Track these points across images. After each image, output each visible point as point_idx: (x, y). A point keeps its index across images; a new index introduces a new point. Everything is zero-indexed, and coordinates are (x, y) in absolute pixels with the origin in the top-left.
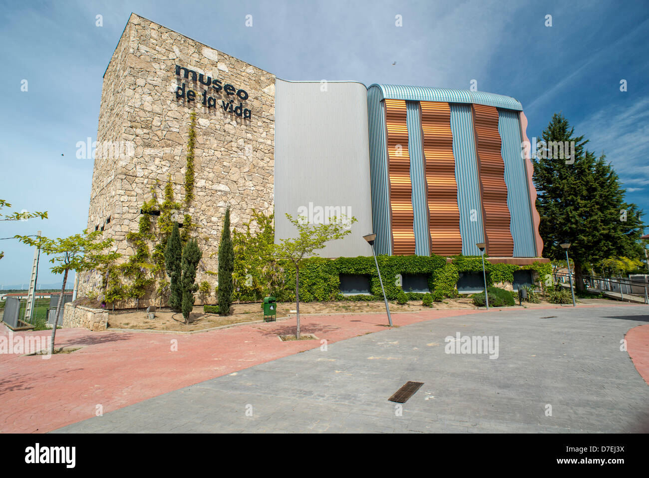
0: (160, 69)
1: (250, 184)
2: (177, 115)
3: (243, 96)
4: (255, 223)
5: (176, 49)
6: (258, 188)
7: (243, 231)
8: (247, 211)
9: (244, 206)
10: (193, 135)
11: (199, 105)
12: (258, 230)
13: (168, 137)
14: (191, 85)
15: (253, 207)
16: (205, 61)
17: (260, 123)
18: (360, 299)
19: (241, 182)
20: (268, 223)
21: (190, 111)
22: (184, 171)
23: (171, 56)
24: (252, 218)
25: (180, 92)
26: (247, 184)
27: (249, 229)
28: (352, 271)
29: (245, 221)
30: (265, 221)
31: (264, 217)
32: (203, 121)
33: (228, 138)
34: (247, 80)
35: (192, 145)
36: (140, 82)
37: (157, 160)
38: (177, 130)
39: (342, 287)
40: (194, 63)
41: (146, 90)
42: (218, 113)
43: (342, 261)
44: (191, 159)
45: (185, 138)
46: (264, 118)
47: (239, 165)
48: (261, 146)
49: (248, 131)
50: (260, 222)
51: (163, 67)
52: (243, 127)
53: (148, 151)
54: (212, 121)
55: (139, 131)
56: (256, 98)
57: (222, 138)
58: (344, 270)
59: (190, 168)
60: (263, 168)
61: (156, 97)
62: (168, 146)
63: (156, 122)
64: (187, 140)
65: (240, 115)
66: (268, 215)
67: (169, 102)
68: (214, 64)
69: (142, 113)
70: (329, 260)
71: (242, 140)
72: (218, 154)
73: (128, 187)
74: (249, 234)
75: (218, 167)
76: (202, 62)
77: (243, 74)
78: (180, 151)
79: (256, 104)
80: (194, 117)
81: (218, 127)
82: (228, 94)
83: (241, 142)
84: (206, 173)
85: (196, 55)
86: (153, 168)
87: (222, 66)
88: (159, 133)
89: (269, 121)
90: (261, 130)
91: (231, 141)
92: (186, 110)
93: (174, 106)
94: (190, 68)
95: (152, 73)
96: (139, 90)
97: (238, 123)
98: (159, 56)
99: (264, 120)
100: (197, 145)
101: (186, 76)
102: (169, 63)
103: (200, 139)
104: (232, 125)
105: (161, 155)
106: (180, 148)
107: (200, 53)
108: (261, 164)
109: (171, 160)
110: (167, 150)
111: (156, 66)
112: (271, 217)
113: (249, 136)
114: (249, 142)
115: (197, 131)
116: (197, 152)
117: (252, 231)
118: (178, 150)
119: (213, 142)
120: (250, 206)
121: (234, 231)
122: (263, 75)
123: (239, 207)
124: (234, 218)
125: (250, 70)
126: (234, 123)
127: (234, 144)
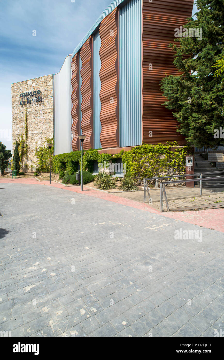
0: (18, 98)
1: (44, 127)
2: (23, 111)
3: (39, 92)
4: (46, 143)
5: (21, 88)
6: (47, 128)
7: (42, 146)
8: (44, 139)
9: (43, 137)
10: (27, 116)
11: (28, 105)
12: (47, 145)
13: (21, 120)
14: (25, 98)
15: (46, 137)
17: (47, 101)
19: (42, 128)
20: (51, 142)
22: (25, 129)
23: (20, 91)
24: (45, 141)
25: (21, 103)
27: (44, 145)
29: (43, 142)
30: (50, 141)
32: (29, 110)
33: (37, 112)
34: (42, 84)
35: (27, 120)
37: (19, 128)
38: (23, 116)
40: (25, 90)
42: (33, 104)
44: (27, 125)
46: (48, 97)
47: (40, 122)
48: (48, 110)
49: (43, 106)
50: (48, 142)
52: (41, 105)
53: (17, 126)
54: (32, 108)
56: (45, 90)
57: (35, 113)
59: (27, 128)
63: (18, 116)
64: (25, 119)
67: (20, 108)
68: (31, 86)
69: (15, 115)
71: (41, 111)
72: (34, 120)
73: (14, 138)
74: (44, 147)
75: (34, 125)
76: (28, 87)
77: (40, 83)
78: (24, 123)
79: (45, 93)
80: (27, 109)
81: (33, 110)
83: (41, 112)
84: (31, 128)
85: (26, 86)
86: (19, 131)
87: (34, 85)
88: (19, 119)
89: (51, 97)
90: (47, 103)
91: (38, 113)
92: (25, 108)
93: (22, 109)
94: (25, 92)
95: (16, 101)
99: (49, 98)
102: (20, 95)
103: (29, 117)
104: (38, 107)
105: (20, 126)
107: (27, 84)
108: (48, 118)
109: (22, 127)
110: (21, 124)
112: (52, 139)
113: (44, 108)
114: (43, 111)
115: (28, 114)
117: (45, 146)
119: (32, 116)
120: (44, 137)
121: (40, 147)
122: (48, 77)
123: (41, 138)
124: (40, 142)
125: (43, 79)
126: (38, 105)
127: (39, 114)
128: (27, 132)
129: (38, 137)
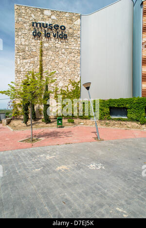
0: (27, 26)
2: (35, 44)
3: (63, 28)
4: (71, 85)
5: (33, 15)
6: (72, 70)
7: (65, 89)
8: (67, 81)
9: (66, 78)
10: (42, 51)
11: (44, 38)
12: (72, 88)
13: (32, 54)
14: (40, 30)
15: (70, 79)
16: (45, 17)
17: (72, 40)
18: (119, 120)
19: (64, 68)
20: (77, 85)
21: (40, 41)
22: (39, 67)
23: (31, 19)
24: (69, 83)
25: (34, 34)
26: (67, 69)
27: (68, 88)
28: (116, 106)
29: (66, 85)
31: (75, 83)
32: (46, 45)
33: (57, 50)
34: (65, 20)
35: (42, 55)
36: (20, 33)
37: (28, 64)
38: (35, 50)
39: (111, 113)
40: (40, 19)
41: (22, 37)
42: (52, 39)
43: (110, 101)
44: (41, 61)
45: (39, 53)
46: (74, 37)
47: (62, 61)
48: (74, 51)
49: (66, 45)
50: (73, 85)
51: (28, 25)
52: (64, 43)
53: (25, 61)
54: (50, 44)
55: (21, 54)
56: (71, 28)
57: (55, 50)
58: (112, 105)
59: (41, 65)
60: (74, 61)
61: (26, 38)
62: (32, 57)
63: (27, 49)
64: (39, 54)
65: (62, 38)
66: (77, 81)
67: (31, 39)
68: (50, 17)
69: (21, 46)
70: (104, 101)
72: (53, 58)
73: (18, 75)
74: (68, 90)
75: (53, 63)
77: (63, 18)
78: (37, 59)
79: (71, 31)
80: (42, 43)
81: (52, 46)
82: (56, 29)
83: (63, 50)
84: (48, 66)
85: (41, 15)
86: (27, 67)
87: (53, 17)
88: (28, 53)
89: (77, 38)
90: (73, 43)
92: (38, 41)
93: (33, 41)
94: (39, 22)
95: (24, 29)
96: (20, 37)
97: (61, 42)
98: (26, 20)
100: (44, 55)
101: (37, 26)
102: (30, 22)
103: (45, 53)
104: (59, 44)
105: (29, 62)
106: (37, 57)
107: (43, 14)
108: (73, 59)
109: (34, 63)
110: (32, 59)
111: (25, 25)
112: (79, 82)
113: (67, 47)
114: (67, 50)
115: (43, 49)
116: (44, 58)
118: (36, 59)
119: (50, 53)
120: (68, 78)
121: (61, 90)
122: (74, 15)
123: (63, 79)
124: (61, 84)
125: (67, 15)
126: (60, 42)
127: (60, 52)
128: (41, 70)
129: (58, 78)
